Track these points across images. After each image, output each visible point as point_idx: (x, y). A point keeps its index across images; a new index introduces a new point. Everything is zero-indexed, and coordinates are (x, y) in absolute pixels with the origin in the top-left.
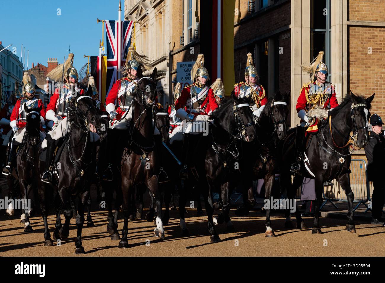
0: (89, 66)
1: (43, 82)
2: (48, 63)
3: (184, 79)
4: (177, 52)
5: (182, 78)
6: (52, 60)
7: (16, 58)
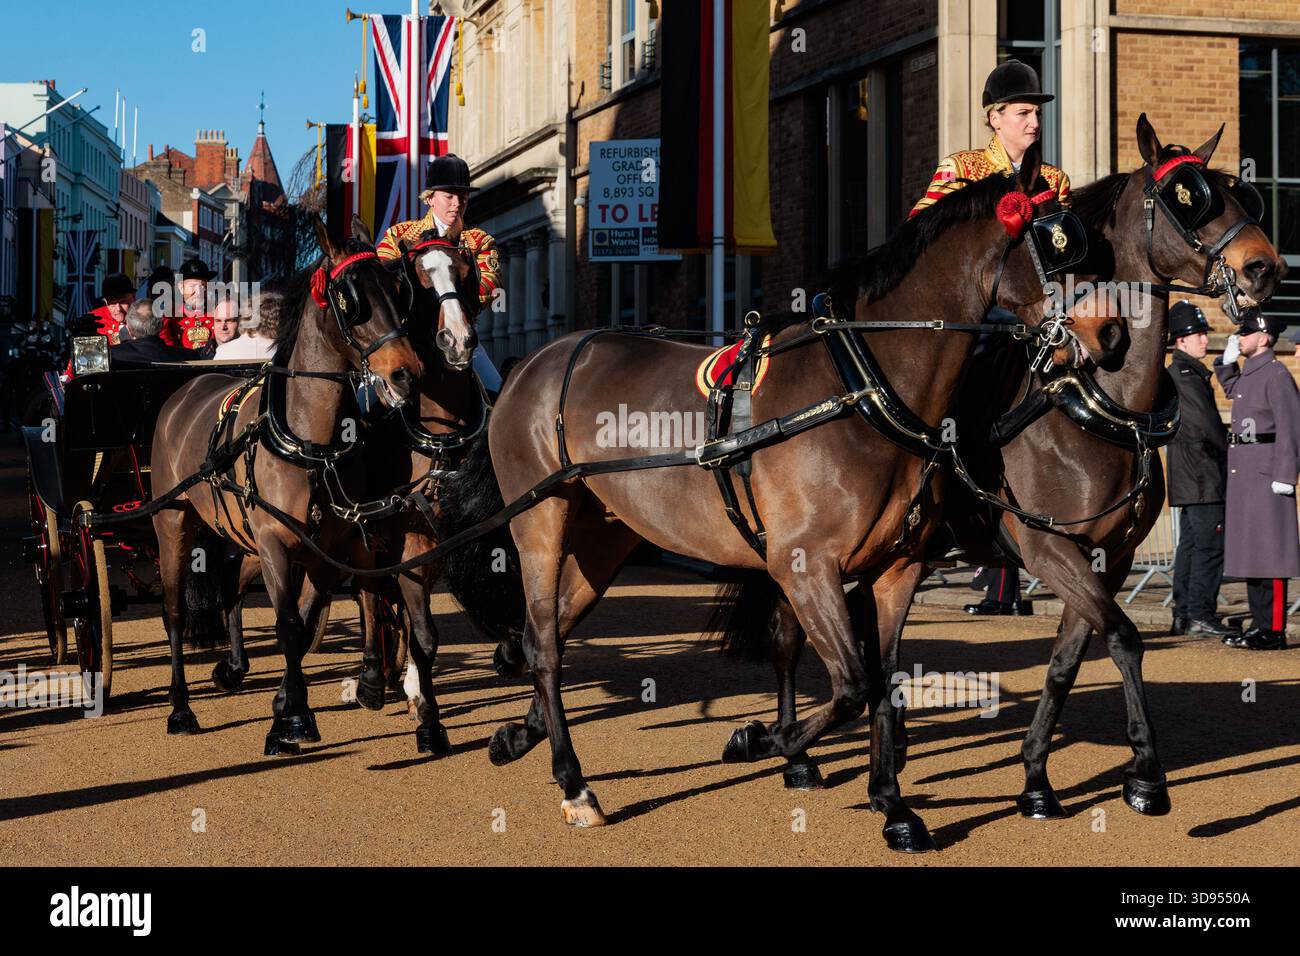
0: (321, 154)
1: (180, 202)
2: (198, 146)
3: (612, 193)
4: (589, 110)
5: (606, 192)
7: (98, 128)
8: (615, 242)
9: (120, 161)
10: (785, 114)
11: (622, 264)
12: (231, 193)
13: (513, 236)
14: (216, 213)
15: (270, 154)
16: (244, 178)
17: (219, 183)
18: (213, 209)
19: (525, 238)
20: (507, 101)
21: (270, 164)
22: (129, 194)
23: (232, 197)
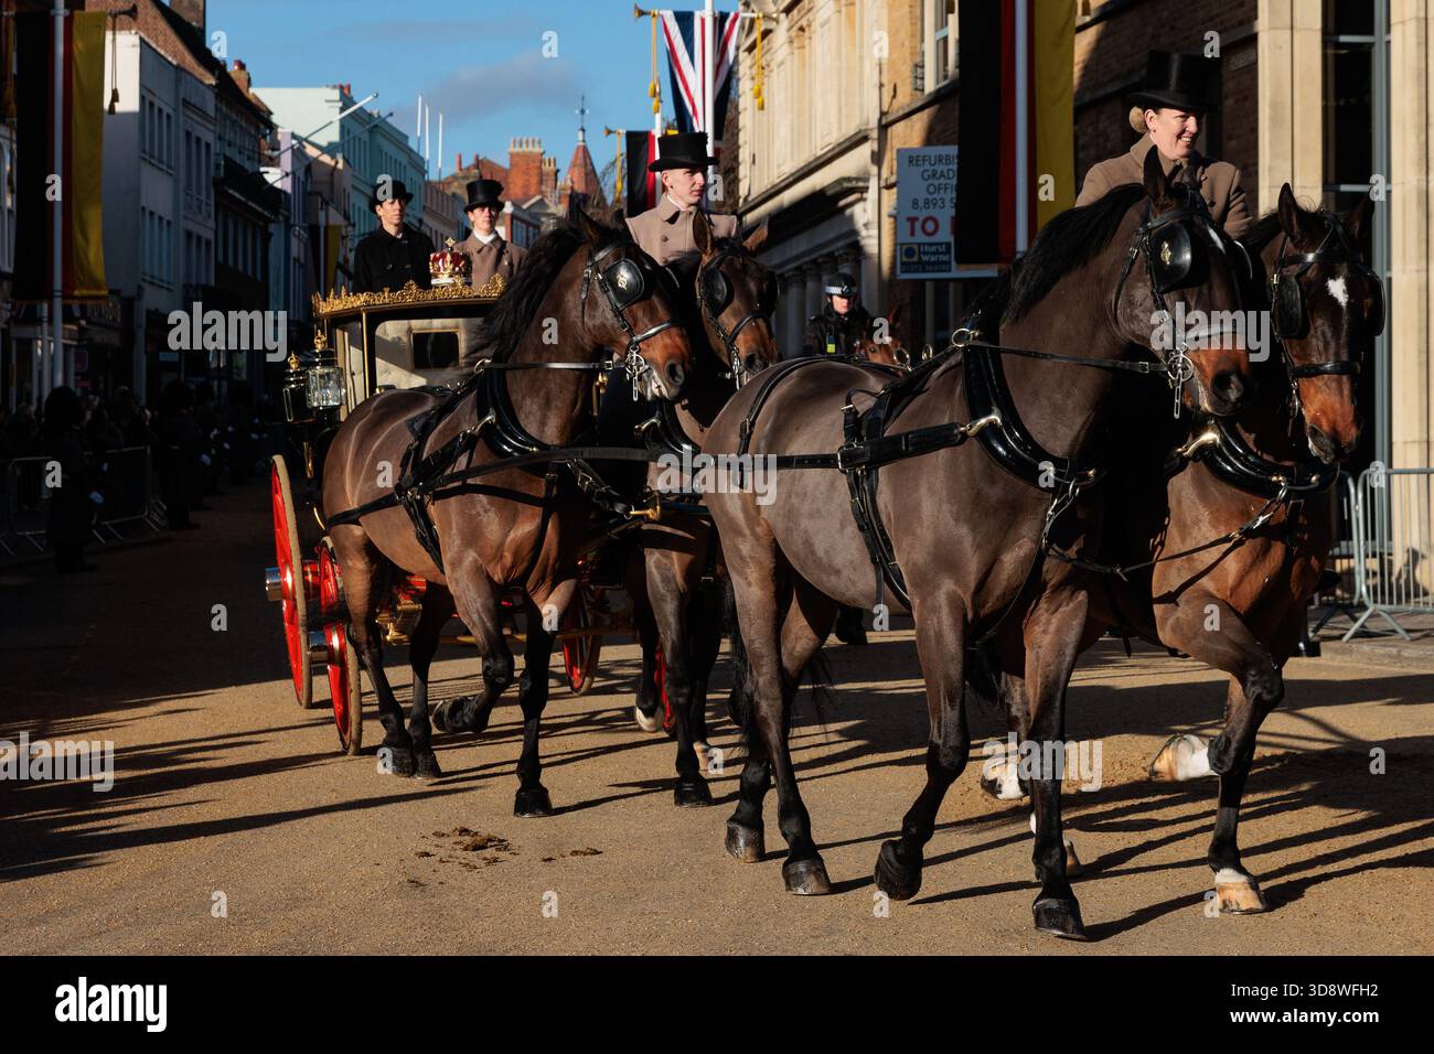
0: (621, 164)
2: (512, 155)
3: (921, 204)
4: (901, 113)
5: (915, 202)
6: (524, 145)
7: (399, 137)
8: (925, 258)
9: (423, 172)
10: (1103, 117)
11: (936, 281)
12: (547, 206)
13: (826, 251)
14: (531, 229)
15: (592, 164)
16: (564, 189)
17: (534, 196)
18: (528, 224)
19: (836, 254)
20: (819, 106)
21: (590, 174)
22: (434, 208)
23: (550, 211)
